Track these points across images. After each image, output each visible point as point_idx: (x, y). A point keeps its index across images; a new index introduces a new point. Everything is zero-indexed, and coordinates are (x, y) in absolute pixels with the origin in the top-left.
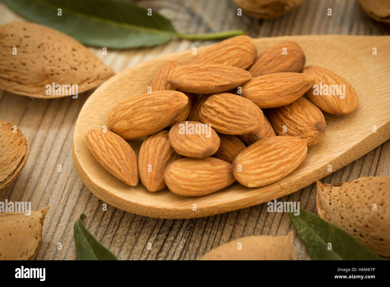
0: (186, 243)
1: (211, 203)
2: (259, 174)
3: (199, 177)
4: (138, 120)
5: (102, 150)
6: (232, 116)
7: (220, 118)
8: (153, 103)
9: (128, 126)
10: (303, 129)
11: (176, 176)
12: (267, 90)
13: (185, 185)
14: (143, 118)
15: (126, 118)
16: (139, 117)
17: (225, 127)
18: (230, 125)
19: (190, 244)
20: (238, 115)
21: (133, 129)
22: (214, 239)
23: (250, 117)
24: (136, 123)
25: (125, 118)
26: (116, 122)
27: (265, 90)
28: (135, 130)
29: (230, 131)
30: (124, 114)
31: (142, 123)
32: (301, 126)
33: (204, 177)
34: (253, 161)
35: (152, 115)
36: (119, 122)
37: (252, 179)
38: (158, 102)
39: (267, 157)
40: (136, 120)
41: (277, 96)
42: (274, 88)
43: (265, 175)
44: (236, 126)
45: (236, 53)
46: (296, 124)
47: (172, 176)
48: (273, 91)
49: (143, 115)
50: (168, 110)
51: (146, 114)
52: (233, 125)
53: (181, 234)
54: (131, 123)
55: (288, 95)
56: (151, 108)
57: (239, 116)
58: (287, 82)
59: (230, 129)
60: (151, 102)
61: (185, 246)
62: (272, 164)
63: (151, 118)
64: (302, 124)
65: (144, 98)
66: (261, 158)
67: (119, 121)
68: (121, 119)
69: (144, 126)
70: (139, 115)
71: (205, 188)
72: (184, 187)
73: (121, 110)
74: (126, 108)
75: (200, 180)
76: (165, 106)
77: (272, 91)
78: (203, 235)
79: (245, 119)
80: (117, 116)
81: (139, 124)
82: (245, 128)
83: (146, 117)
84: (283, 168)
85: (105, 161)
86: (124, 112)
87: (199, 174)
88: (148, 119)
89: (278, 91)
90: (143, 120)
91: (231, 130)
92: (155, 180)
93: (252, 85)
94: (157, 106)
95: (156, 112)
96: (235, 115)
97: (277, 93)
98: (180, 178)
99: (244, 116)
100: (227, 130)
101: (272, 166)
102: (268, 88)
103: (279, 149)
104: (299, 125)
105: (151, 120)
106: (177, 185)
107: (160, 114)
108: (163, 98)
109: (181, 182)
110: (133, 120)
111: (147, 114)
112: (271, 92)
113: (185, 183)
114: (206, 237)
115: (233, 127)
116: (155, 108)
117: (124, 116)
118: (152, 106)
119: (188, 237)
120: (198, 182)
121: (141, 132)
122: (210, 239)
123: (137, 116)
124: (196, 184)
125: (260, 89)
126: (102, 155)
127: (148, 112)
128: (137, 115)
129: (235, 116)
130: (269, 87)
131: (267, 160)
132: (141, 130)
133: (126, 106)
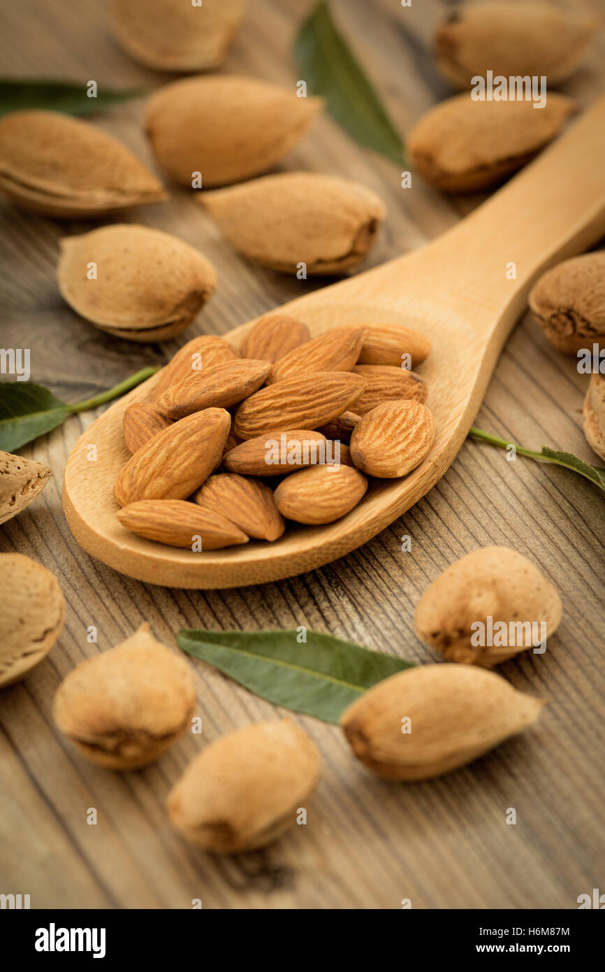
0: (350, 600)
1: (371, 514)
2: (403, 451)
3: (334, 485)
4: (178, 466)
5: (172, 515)
6: (310, 397)
7: (293, 411)
8: (185, 435)
9: (167, 483)
10: (399, 389)
11: (304, 495)
12: (313, 363)
13: (325, 501)
14: (185, 460)
15: (157, 473)
16: (178, 462)
17: (309, 418)
18: (317, 409)
19: (357, 599)
20: (321, 390)
21: (178, 484)
22: (383, 580)
23: (342, 382)
24: (177, 472)
25: (155, 476)
26: (144, 489)
27: (309, 364)
28: (181, 483)
29: (321, 418)
30: (151, 470)
31: (186, 468)
32: (391, 389)
33: (339, 483)
34: (383, 438)
35: (194, 450)
36: (149, 486)
37: (400, 461)
38: (192, 430)
39: (397, 428)
40: (175, 469)
41: (332, 365)
42: (320, 356)
43: (412, 449)
44: (329, 405)
45: (215, 355)
46: (381, 390)
47: (300, 498)
48: (324, 360)
49: (181, 457)
50: (212, 433)
51: (185, 454)
52: (323, 407)
53: (332, 595)
54: (169, 477)
55: (346, 357)
56: (188, 441)
57: (324, 389)
58: (331, 342)
59: (320, 415)
60: (181, 434)
61: (352, 603)
62: (409, 434)
63: (196, 454)
64: (391, 386)
65: (164, 436)
66: (389, 432)
67: (147, 484)
68: (150, 480)
69: (191, 471)
70: (175, 460)
71: (348, 498)
72: (325, 504)
73: (140, 469)
74: (146, 462)
75: (337, 488)
76: (206, 430)
77: (322, 361)
78: (361, 583)
79: (336, 388)
80: (140, 479)
81: (183, 472)
82: (345, 399)
83: (188, 456)
84: (424, 435)
85: (188, 525)
86: (148, 468)
87: (331, 480)
88: (193, 458)
89: (330, 357)
90: (186, 464)
91: (323, 416)
92: (270, 523)
93: (283, 370)
94: (195, 435)
95: (197, 444)
96: (316, 392)
97: (330, 360)
98: (312, 495)
99: (331, 386)
100: (317, 419)
101: (411, 436)
102: (313, 360)
103: (400, 414)
104: (386, 389)
105: (198, 458)
106: (315, 505)
107: (206, 443)
108: (196, 422)
109: (317, 499)
110: (170, 471)
111: (187, 452)
112: (320, 363)
113: (322, 498)
114: (369, 583)
115: (322, 410)
116: (193, 438)
117: (153, 473)
118: (186, 439)
119: (345, 593)
120: (336, 491)
121: (189, 483)
122: (378, 582)
123: (173, 462)
124: (336, 494)
125: (302, 367)
126: (178, 520)
127: (186, 448)
128: (171, 461)
129: (317, 394)
130: (311, 358)
131: (398, 431)
132: (190, 480)
133: (144, 460)
